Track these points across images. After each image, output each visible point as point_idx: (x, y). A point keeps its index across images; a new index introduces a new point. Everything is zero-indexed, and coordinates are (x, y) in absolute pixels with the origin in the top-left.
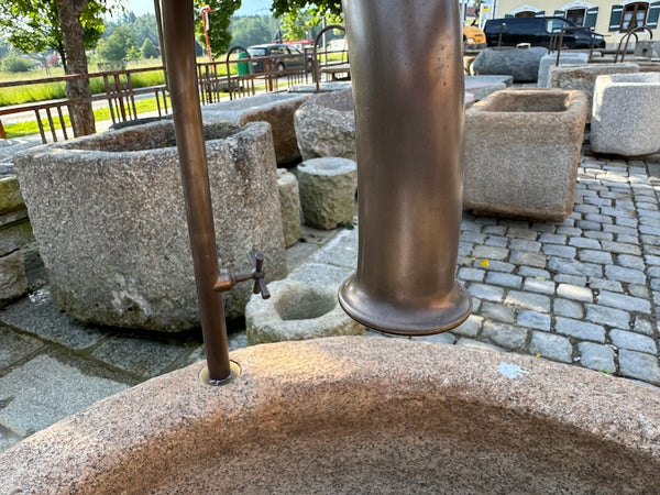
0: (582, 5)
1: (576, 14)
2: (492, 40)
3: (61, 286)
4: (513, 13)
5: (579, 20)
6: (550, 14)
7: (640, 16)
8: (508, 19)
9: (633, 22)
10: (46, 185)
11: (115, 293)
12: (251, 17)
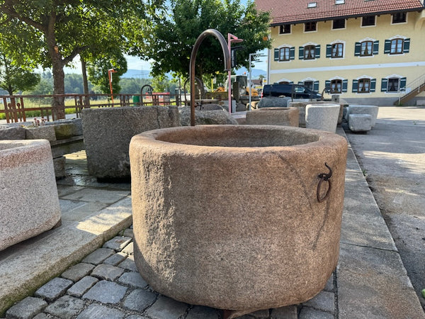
0: (311, 79)
1: (308, 84)
2: (265, 95)
3: (93, 163)
4: (278, 82)
5: (310, 87)
6: (296, 83)
7: (339, 86)
8: (275, 85)
9: (336, 89)
10: (96, 120)
11: (121, 162)
12: (129, 79)
